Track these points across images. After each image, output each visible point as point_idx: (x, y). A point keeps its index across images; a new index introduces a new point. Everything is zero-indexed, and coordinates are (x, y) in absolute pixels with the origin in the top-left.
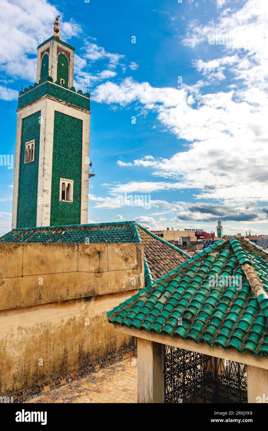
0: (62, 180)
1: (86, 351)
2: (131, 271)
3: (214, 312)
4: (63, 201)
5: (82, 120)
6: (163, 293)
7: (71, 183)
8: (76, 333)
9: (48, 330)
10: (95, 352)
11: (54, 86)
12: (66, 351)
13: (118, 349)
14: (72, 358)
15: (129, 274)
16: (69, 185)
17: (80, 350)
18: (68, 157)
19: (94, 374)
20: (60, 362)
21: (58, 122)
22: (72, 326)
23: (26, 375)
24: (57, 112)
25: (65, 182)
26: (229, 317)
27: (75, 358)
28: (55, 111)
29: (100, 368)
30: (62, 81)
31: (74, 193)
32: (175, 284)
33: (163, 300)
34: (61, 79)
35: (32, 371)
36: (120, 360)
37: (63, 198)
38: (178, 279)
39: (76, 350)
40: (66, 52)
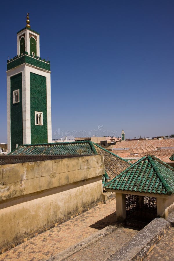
0: (36, 113)
1: (84, 202)
2: (99, 167)
3: (145, 182)
4: (37, 125)
5: (46, 77)
6: (125, 177)
7: (41, 114)
8: (80, 195)
9: (70, 194)
10: (87, 203)
11: (29, 57)
12: (77, 202)
13: (95, 201)
14: (79, 205)
15: (99, 169)
16: (40, 115)
17: (82, 202)
18: (39, 99)
19: (88, 211)
20: (75, 207)
21: (32, 79)
22: (79, 192)
23: (65, 212)
24: (32, 73)
25: (38, 113)
26: (151, 184)
27: (80, 205)
28: (30, 72)
29: (90, 209)
30: (33, 54)
31: (43, 120)
32: (129, 173)
33: (126, 179)
34: (33, 53)
35: (66, 211)
36: (97, 205)
37: (37, 123)
38: (130, 172)
39: (81, 201)
40: (34, 36)
